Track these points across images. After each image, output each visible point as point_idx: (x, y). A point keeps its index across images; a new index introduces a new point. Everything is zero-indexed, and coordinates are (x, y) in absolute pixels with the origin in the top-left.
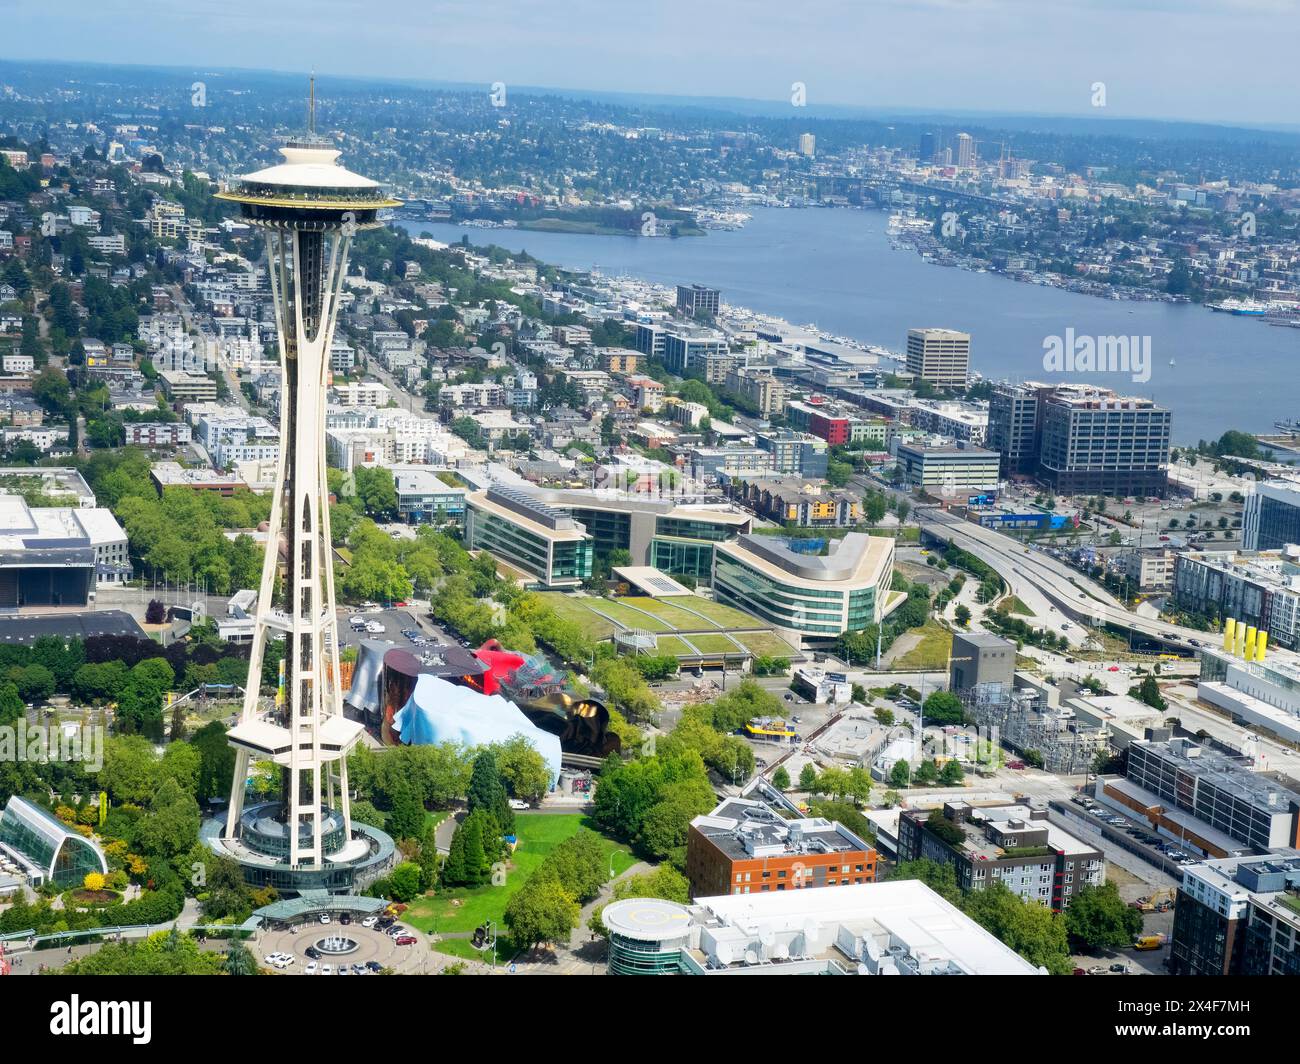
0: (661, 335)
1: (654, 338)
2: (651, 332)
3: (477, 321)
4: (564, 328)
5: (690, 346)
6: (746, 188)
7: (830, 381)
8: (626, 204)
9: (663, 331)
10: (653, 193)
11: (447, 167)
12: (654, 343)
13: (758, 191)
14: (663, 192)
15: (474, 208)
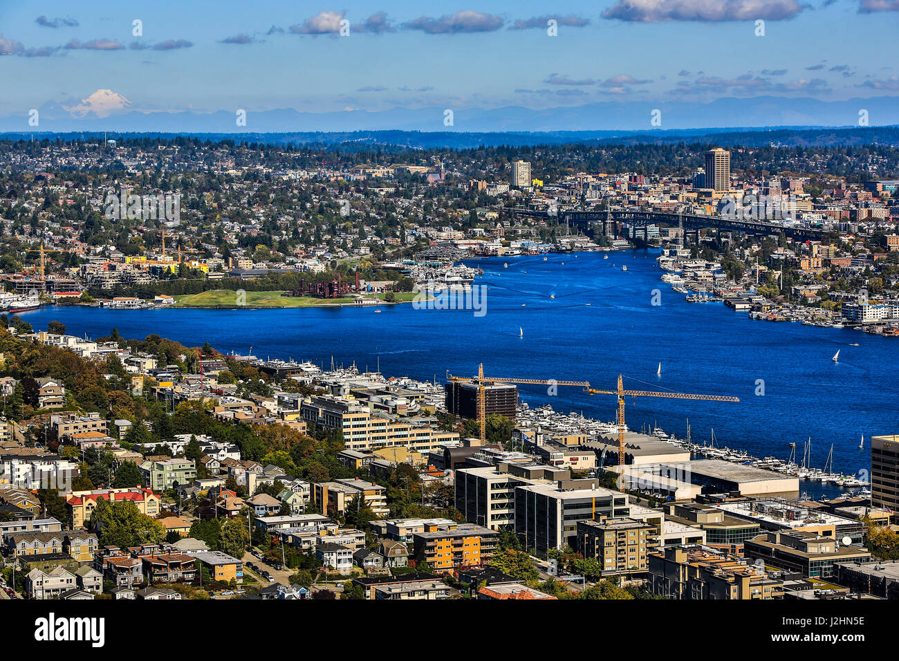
0: (502, 485)
1: (490, 492)
2: (483, 482)
3: (175, 484)
4: (331, 486)
5: (566, 506)
6: (459, 234)
7: (812, 549)
8: (316, 266)
9: (504, 478)
10: (344, 247)
11: (69, 230)
12: (490, 502)
13: (473, 236)
14: (356, 245)
15: (112, 282)
